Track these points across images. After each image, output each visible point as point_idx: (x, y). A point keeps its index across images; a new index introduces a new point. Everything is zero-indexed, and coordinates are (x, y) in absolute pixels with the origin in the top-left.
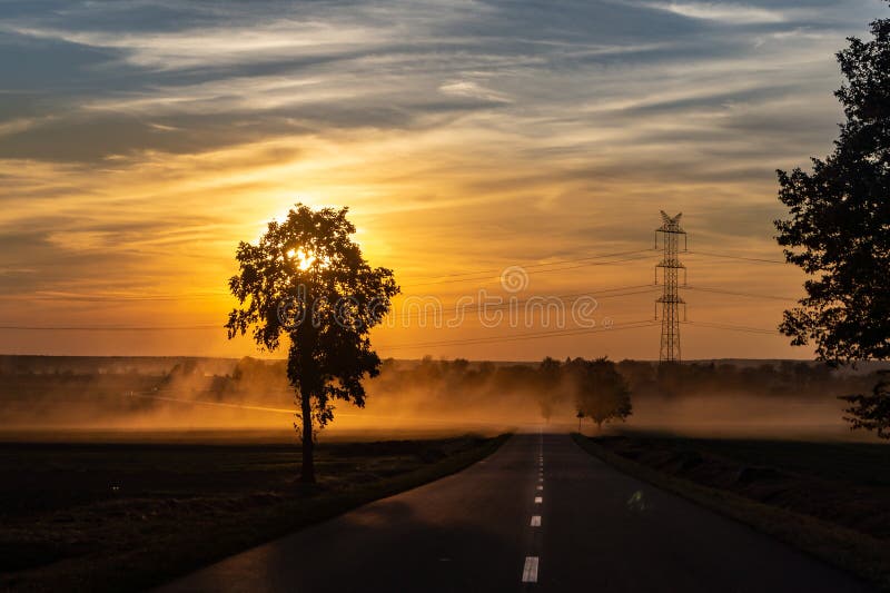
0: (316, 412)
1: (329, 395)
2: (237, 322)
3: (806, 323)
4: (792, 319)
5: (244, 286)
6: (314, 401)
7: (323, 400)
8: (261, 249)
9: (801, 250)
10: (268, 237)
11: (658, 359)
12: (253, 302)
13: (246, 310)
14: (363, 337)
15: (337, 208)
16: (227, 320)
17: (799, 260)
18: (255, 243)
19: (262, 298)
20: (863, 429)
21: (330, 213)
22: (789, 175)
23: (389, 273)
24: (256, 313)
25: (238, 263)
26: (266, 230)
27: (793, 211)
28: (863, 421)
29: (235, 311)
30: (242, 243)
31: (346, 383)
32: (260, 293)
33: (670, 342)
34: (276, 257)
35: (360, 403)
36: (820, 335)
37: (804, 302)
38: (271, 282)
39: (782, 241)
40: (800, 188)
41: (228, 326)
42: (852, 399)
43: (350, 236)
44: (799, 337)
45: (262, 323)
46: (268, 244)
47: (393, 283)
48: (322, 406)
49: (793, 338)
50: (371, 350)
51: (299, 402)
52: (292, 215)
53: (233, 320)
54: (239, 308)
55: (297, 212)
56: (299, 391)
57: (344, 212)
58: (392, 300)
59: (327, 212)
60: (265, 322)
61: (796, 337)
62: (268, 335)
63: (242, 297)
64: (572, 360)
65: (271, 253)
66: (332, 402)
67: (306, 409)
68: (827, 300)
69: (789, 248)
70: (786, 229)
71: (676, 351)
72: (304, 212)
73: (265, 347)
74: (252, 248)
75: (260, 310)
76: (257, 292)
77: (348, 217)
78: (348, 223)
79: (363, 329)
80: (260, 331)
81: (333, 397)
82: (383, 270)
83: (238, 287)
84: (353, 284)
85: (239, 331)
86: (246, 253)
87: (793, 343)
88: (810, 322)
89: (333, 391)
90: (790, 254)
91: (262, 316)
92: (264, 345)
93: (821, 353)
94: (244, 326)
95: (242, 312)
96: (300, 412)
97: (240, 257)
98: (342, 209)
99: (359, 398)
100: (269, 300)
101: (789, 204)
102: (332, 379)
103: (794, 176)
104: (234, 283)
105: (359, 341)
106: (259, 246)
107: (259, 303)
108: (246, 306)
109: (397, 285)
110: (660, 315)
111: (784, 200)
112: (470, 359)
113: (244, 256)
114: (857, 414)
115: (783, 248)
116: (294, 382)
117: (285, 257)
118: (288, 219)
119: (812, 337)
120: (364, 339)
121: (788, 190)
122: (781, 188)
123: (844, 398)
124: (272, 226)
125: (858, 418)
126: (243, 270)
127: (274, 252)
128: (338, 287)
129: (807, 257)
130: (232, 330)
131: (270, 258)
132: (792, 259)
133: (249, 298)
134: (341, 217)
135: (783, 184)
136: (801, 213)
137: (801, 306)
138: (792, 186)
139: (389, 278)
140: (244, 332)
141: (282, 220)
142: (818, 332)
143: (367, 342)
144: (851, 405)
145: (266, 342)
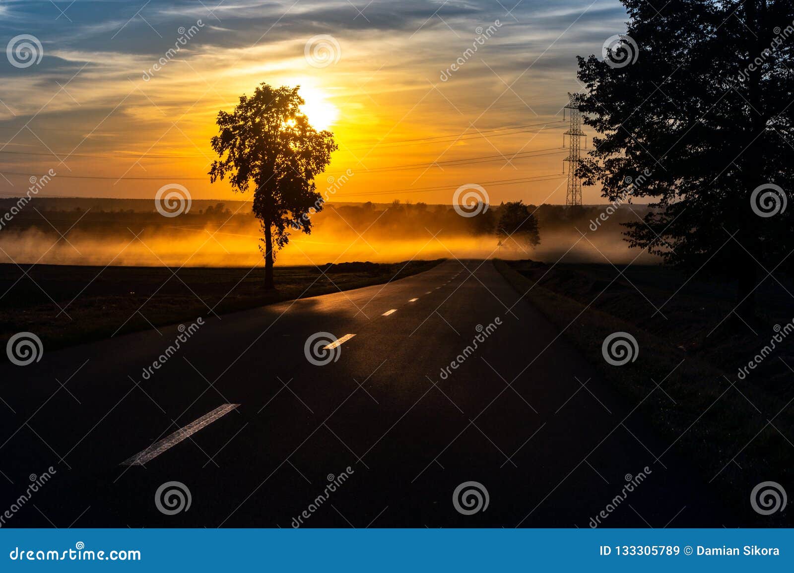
0: (276, 237)
1: (285, 225)
2: (217, 170)
3: (595, 169)
4: (583, 166)
5: (222, 144)
6: (274, 229)
7: (281, 228)
8: (235, 116)
9: (594, 116)
10: (240, 107)
11: (565, 204)
12: (230, 157)
13: (224, 161)
14: (310, 182)
15: (291, 86)
16: (210, 169)
17: (593, 123)
18: (231, 111)
19: (236, 153)
20: (638, 247)
21: (287, 91)
22: (586, 60)
23: (330, 135)
24: (232, 164)
25: (218, 127)
26: (238, 103)
27: (589, 86)
28: (638, 241)
29: (216, 162)
30: (221, 112)
31: (298, 216)
32: (235, 149)
33: (574, 190)
34: (246, 123)
35: (307, 230)
36: (604, 178)
37: (591, 153)
38: (243, 141)
39: (582, 109)
40: (594, 70)
41: (210, 173)
42: (629, 225)
43: (300, 107)
44: (590, 179)
45: (235, 171)
46: (240, 112)
47: (333, 142)
48: (280, 233)
49: (584, 180)
50: (316, 191)
51: (263, 230)
52: (258, 92)
53: (214, 169)
54: (219, 160)
55: (261, 89)
56: (263, 221)
57: (296, 89)
58: (332, 154)
59: (283, 89)
60: (237, 171)
61: (587, 179)
62: (239, 180)
63: (221, 152)
64: (505, 203)
65: (242, 120)
66: (288, 230)
67: (268, 235)
68: (609, 152)
69: (586, 114)
70: (583, 100)
71: (578, 197)
72: (267, 89)
73: (238, 189)
74: (228, 116)
75: (235, 162)
76: (232, 149)
77: (299, 93)
78: (299, 98)
79: (309, 175)
80: (235, 177)
81: (288, 226)
82: (326, 132)
83: (218, 144)
84: (302, 142)
85: (219, 177)
86: (224, 119)
87: (584, 184)
88: (598, 169)
89: (289, 222)
90: (587, 118)
91: (236, 166)
92: (237, 187)
93: (606, 191)
94: (222, 173)
95: (221, 163)
96: (264, 238)
97: (219, 122)
98: (295, 87)
99: (307, 227)
100: (241, 155)
101: (586, 82)
102: (286, 213)
103: (590, 61)
104: (215, 141)
105: (307, 185)
106: (233, 114)
107: (234, 156)
108: (224, 159)
109: (335, 144)
110: (567, 171)
111: (581, 78)
112: (428, 203)
113: (223, 122)
114: (632, 236)
115: (582, 114)
116: (258, 215)
117: (253, 122)
118: (255, 94)
119: (599, 179)
120: (311, 184)
121: (585, 71)
122: (580, 70)
123: (624, 224)
124: (243, 99)
125: (633, 239)
126: (222, 132)
127: (245, 119)
128: (291, 145)
129: (599, 120)
130: (213, 177)
131: (242, 123)
132: (588, 122)
133: (227, 152)
134: (294, 93)
135: (581, 67)
136: (594, 88)
137: (589, 156)
138: (589, 68)
139: (330, 138)
140: (222, 178)
141: (250, 94)
142: (603, 176)
143: (313, 186)
144: (629, 229)
145: (239, 186)
